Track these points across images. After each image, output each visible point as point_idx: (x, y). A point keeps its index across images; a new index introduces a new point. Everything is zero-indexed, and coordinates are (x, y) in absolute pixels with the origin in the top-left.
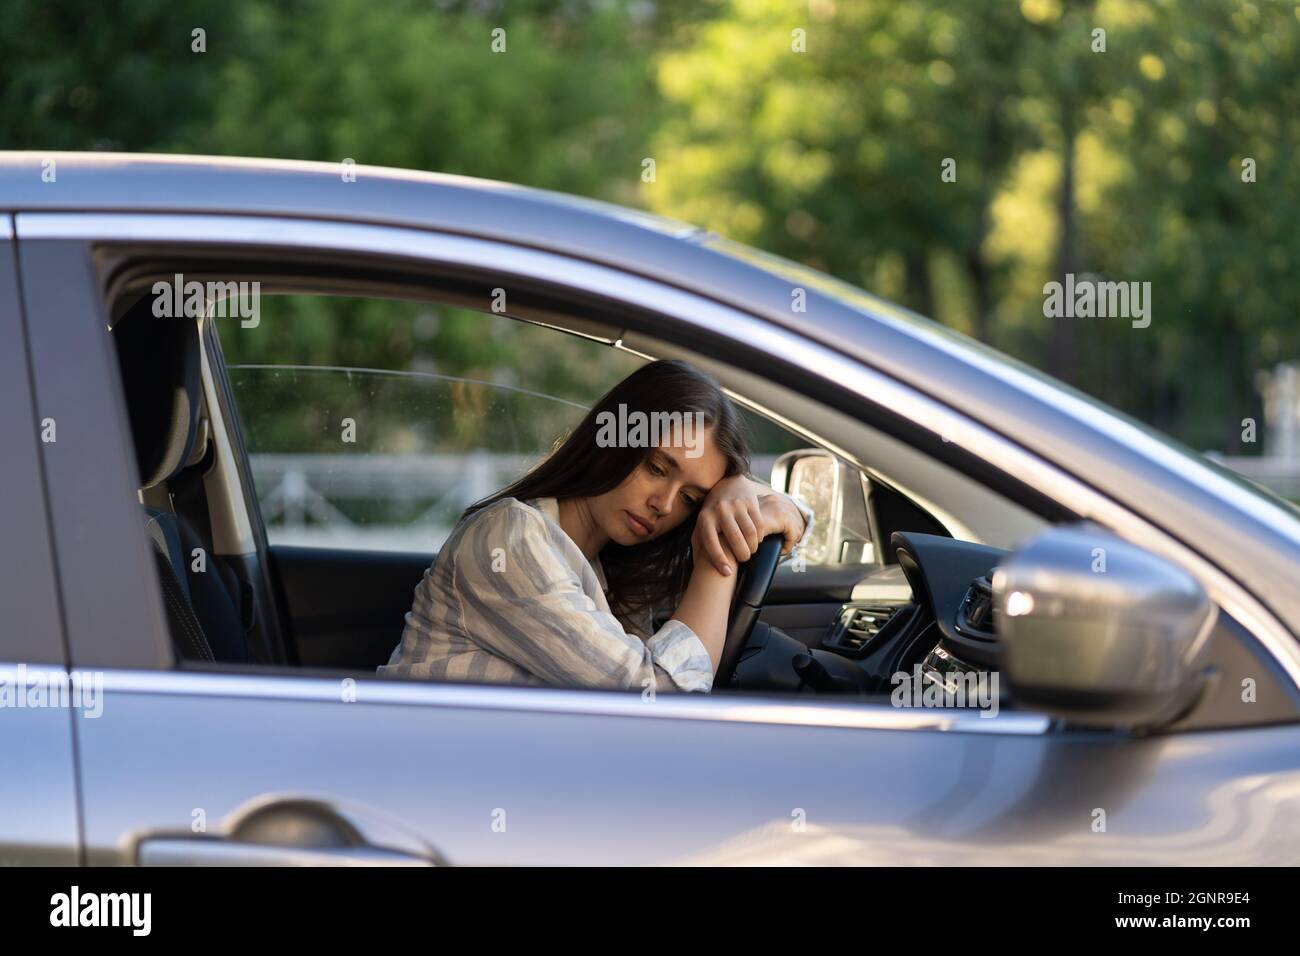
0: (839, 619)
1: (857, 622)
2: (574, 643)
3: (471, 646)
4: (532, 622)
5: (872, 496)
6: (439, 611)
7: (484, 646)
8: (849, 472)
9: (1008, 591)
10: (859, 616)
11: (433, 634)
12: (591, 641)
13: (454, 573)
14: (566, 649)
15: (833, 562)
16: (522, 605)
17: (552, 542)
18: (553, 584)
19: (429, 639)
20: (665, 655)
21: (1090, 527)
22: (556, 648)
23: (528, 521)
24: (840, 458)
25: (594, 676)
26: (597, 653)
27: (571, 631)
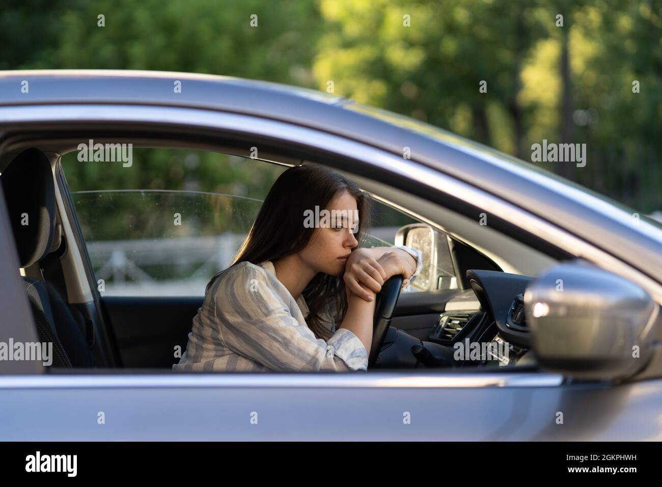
0: (439, 323)
1: (449, 324)
2: (286, 345)
3: (228, 351)
4: (261, 334)
5: (454, 249)
6: (208, 332)
7: (235, 350)
8: (440, 236)
9: (534, 302)
10: (450, 321)
11: (205, 346)
12: (296, 344)
13: (215, 309)
14: (281, 349)
15: (433, 289)
16: (254, 324)
17: (271, 287)
18: (273, 310)
19: (202, 349)
20: (340, 349)
21: (581, 262)
22: (276, 349)
23: (257, 274)
24: (434, 228)
25: (299, 364)
26: (300, 350)
27: (284, 338)
